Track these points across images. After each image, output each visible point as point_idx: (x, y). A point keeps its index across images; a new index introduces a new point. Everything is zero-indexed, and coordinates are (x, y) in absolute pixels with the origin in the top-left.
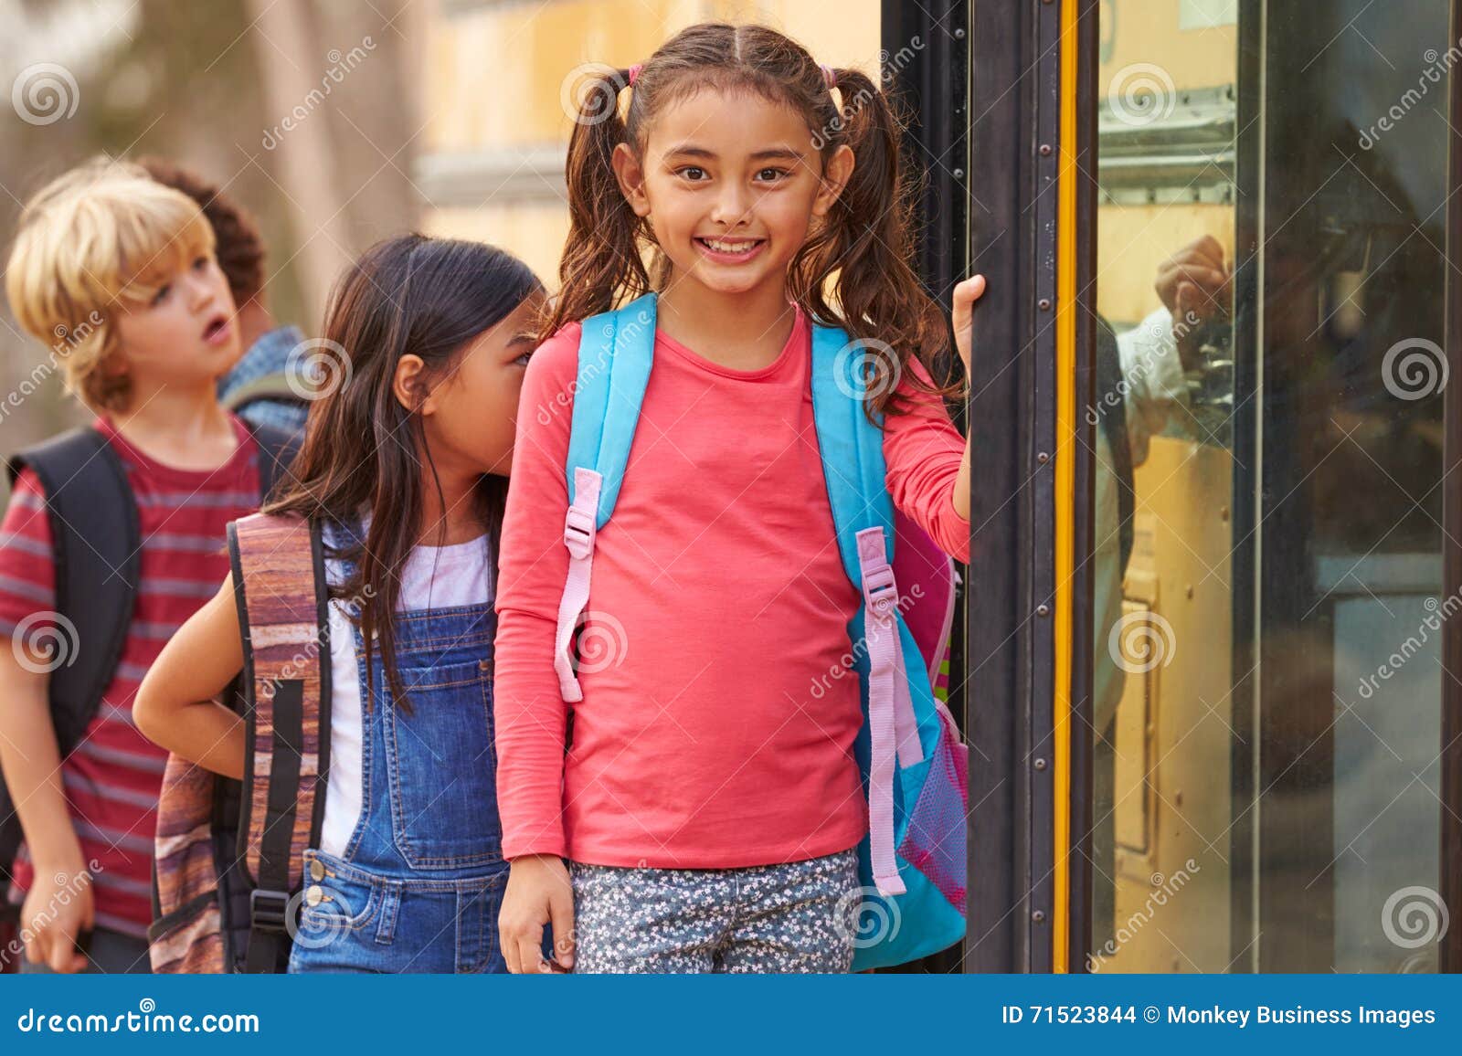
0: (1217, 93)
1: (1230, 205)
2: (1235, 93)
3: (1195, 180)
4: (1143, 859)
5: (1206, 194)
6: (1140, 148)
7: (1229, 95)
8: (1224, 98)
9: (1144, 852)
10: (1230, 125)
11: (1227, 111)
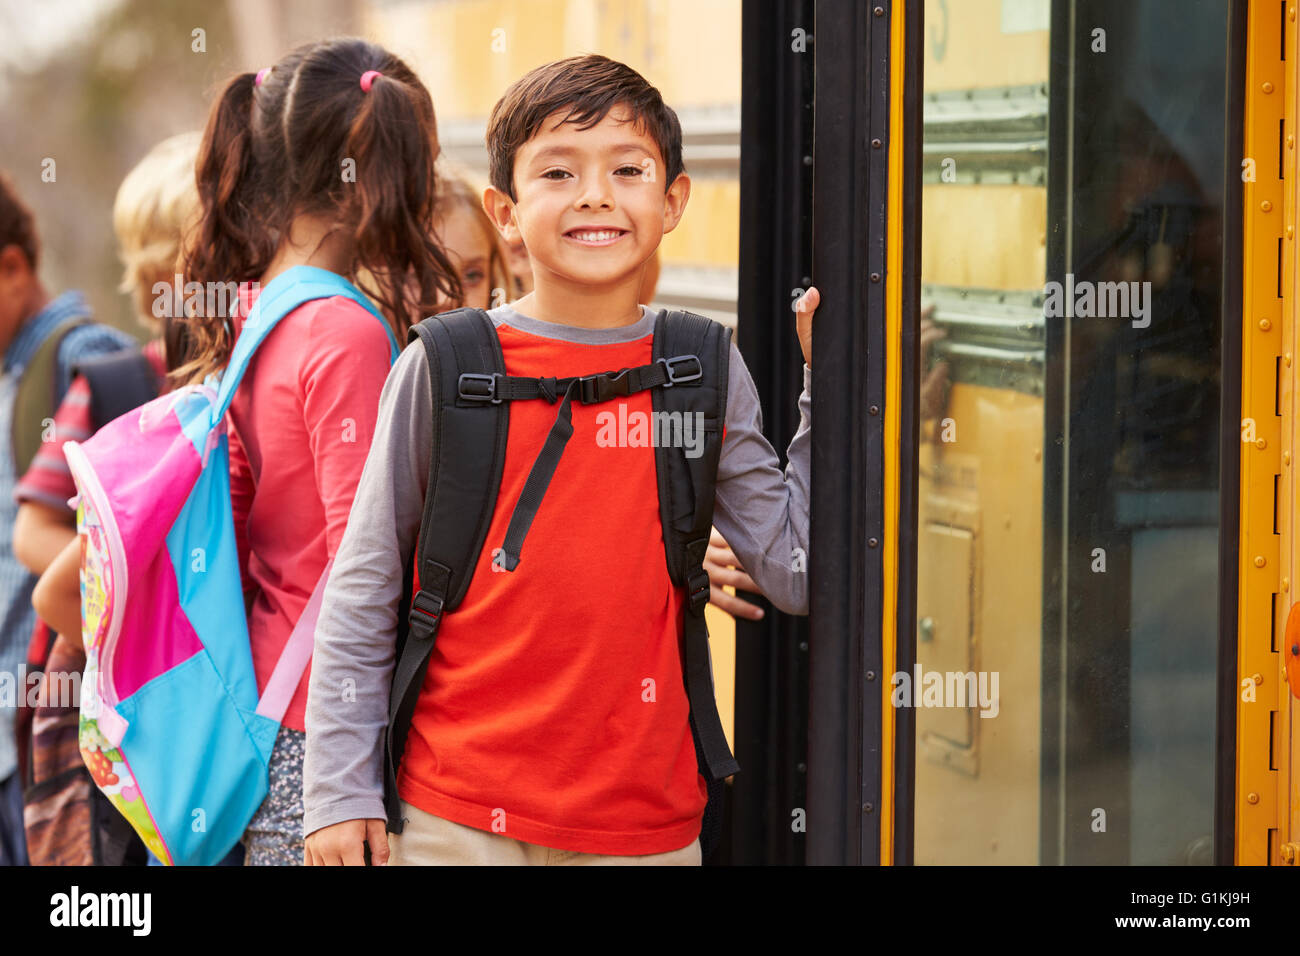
0: (1032, 90)
1: (1043, 186)
2: (1047, 90)
3: (1013, 165)
4: (967, 754)
5: (1022, 178)
6: (965, 136)
7: (1043, 91)
8: (1038, 94)
9: (968, 746)
10: (1043, 118)
11: (1040, 106)
